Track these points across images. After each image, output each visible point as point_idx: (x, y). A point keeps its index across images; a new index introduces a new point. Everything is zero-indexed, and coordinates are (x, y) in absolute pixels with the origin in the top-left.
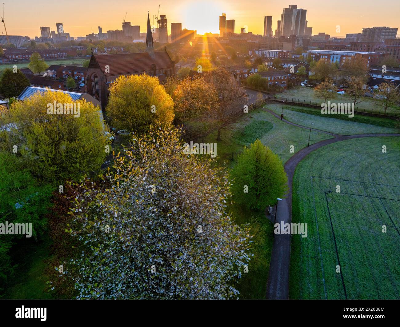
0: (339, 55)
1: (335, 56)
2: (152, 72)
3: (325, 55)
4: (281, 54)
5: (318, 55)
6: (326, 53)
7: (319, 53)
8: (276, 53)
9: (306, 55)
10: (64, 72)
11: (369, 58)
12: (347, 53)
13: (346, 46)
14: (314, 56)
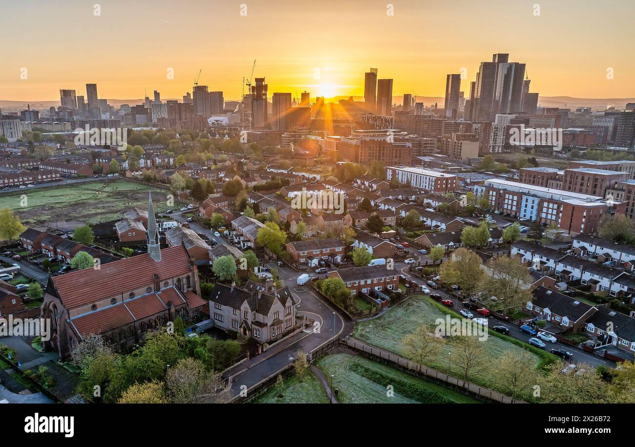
0: (538, 197)
1: (530, 199)
2: (152, 286)
3: (513, 193)
4: (439, 182)
5: (502, 192)
6: (516, 190)
7: (503, 190)
8: (431, 179)
9: (482, 190)
10: (43, 245)
11: (585, 214)
12: (551, 194)
13: (557, 174)
14: (495, 193)
